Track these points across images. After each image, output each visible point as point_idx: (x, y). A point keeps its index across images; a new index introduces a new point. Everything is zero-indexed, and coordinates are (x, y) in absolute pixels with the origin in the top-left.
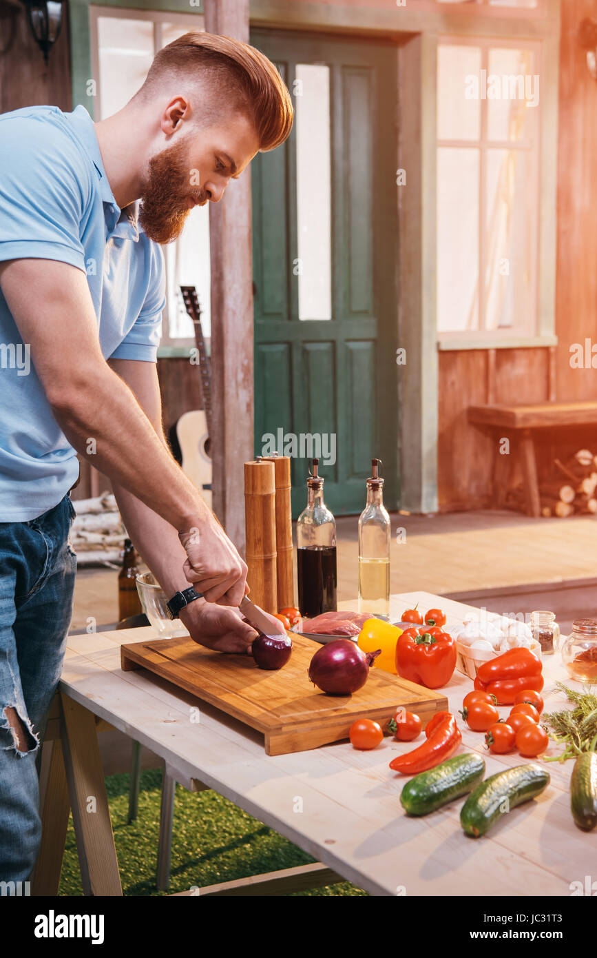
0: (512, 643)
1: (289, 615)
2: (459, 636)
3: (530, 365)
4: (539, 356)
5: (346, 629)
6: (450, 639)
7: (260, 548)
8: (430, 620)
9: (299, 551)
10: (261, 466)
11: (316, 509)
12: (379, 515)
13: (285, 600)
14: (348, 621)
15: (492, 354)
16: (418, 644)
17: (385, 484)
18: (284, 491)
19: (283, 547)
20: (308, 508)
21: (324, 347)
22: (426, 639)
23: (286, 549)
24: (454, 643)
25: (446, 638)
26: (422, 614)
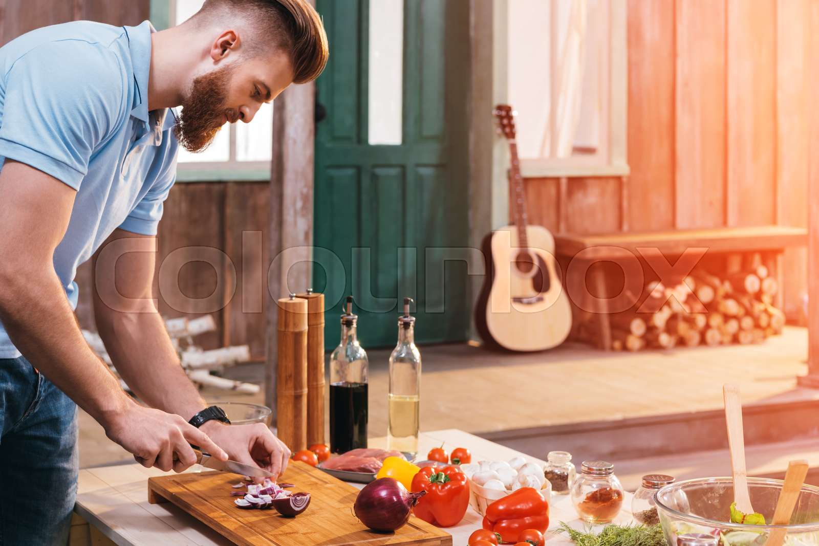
0: (523, 483)
1: (318, 451)
2: (473, 475)
3: (603, 194)
4: (611, 186)
5: (371, 467)
6: (463, 479)
7: (291, 384)
8: (456, 459)
9: (331, 387)
10: (294, 304)
11: (349, 346)
12: (409, 353)
13: (316, 436)
14: (374, 459)
15: (564, 183)
16: (432, 482)
17: (416, 323)
18: (317, 328)
19: (315, 383)
20: (341, 345)
21: (394, 172)
22: (439, 477)
23: (317, 385)
24: (467, 483)
25: (459, 478)
26: (448, 452)
